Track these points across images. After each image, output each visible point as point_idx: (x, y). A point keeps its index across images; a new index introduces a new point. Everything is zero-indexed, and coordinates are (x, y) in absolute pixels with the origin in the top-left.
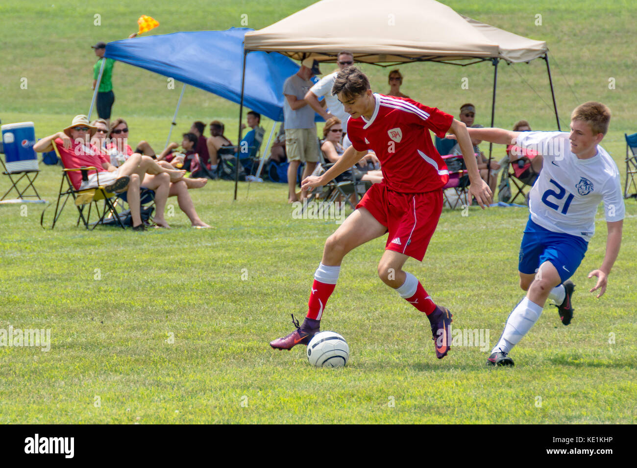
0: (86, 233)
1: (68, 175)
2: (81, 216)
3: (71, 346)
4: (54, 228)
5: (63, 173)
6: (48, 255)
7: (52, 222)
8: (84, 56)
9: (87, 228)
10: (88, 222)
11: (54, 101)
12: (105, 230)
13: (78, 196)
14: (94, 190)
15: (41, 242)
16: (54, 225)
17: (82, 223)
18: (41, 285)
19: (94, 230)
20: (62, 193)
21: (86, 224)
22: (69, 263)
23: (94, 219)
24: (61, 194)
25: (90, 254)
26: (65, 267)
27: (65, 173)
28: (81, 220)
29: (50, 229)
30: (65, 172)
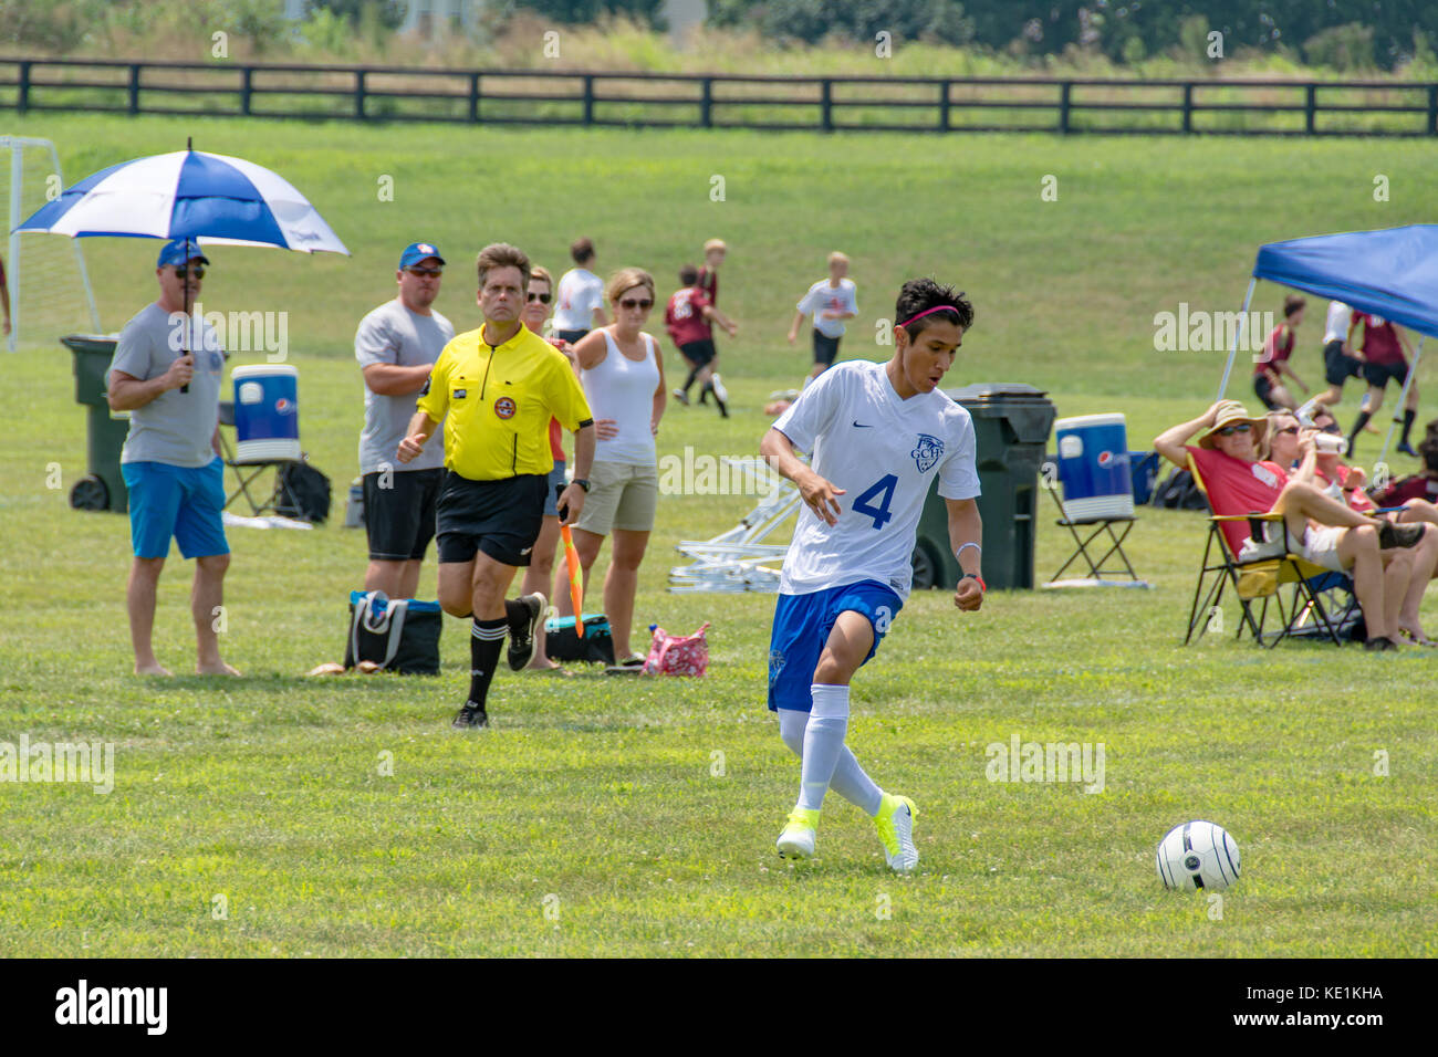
0: (1262, 653)
1: (1220, 530)
2: (1247, 615)
3: (1334, 904)
4: (1190, 643)
5: (1210, 524)
6: (1199, 702)
7: (1186, 629)
8: (1164, 273)
9: (1260, 641)
10: (1260, 630)
11: (1101, 367)
12: (1300, 648)
13: (1242, 575)
14: (1277, 561)
15: (1173, 673)
16: (1189, 636)
17: (1247, 632)
18: (1212, 768)
19: (1276, 649)
20: (1208, 567)
21: (1257, 633)
22: (1250, 720)
23: (1273, 625)
24: (1204, 570)
25: (1288, 700)
26: (1246, 727)
27: (1215, 526)
28: (1246, 625)
29: (1181, 646)
30: (1216, 522)
